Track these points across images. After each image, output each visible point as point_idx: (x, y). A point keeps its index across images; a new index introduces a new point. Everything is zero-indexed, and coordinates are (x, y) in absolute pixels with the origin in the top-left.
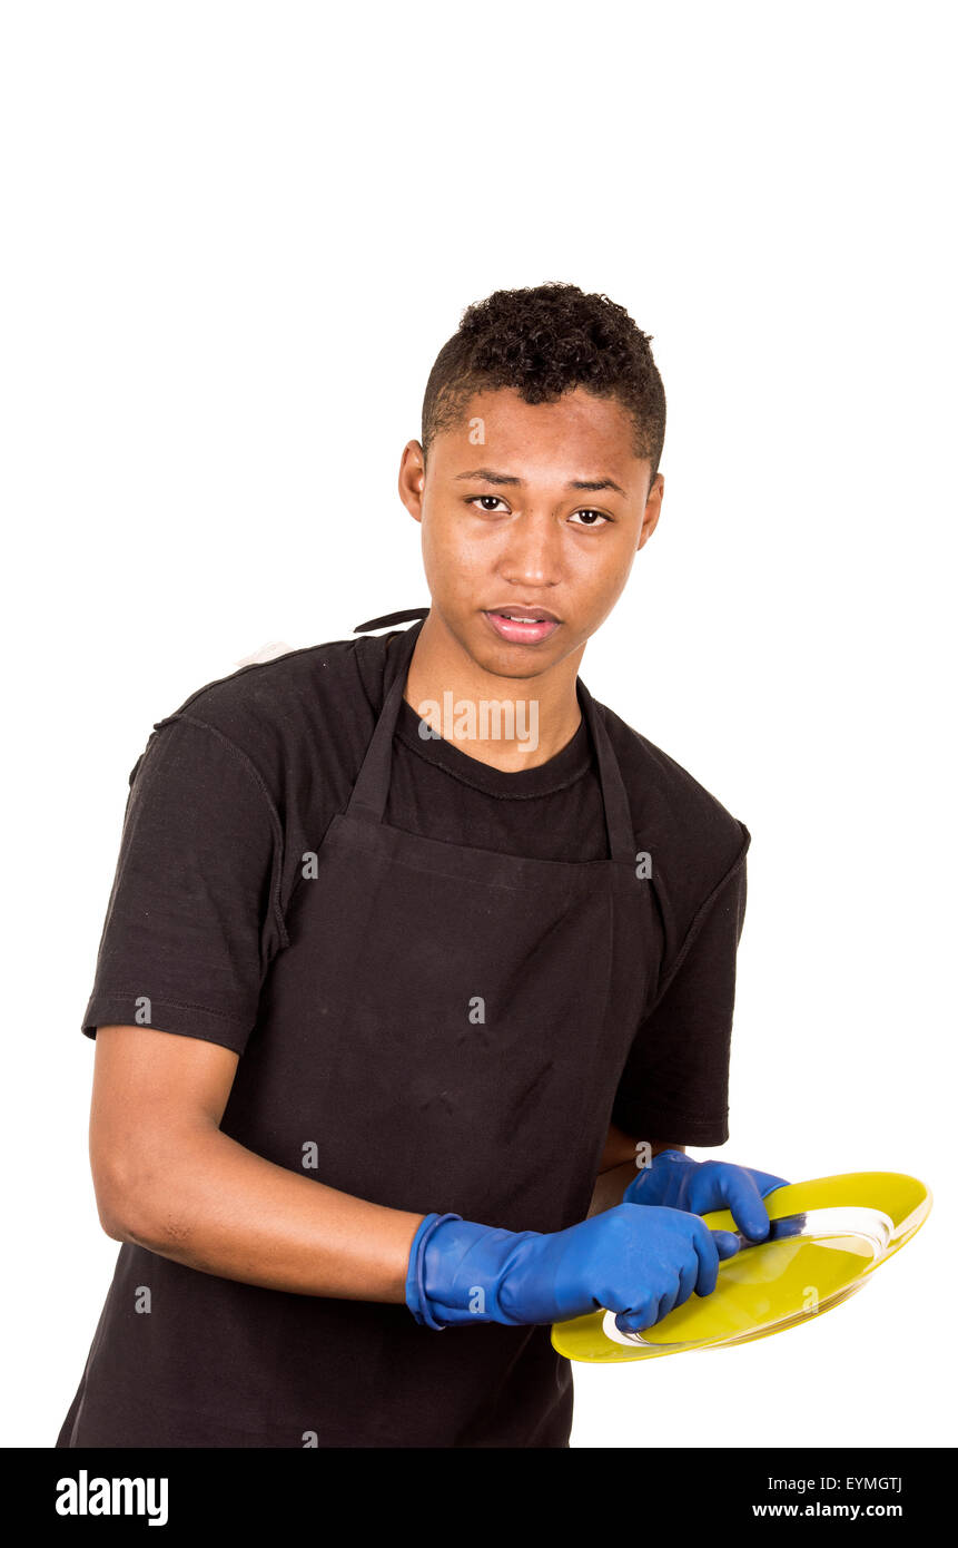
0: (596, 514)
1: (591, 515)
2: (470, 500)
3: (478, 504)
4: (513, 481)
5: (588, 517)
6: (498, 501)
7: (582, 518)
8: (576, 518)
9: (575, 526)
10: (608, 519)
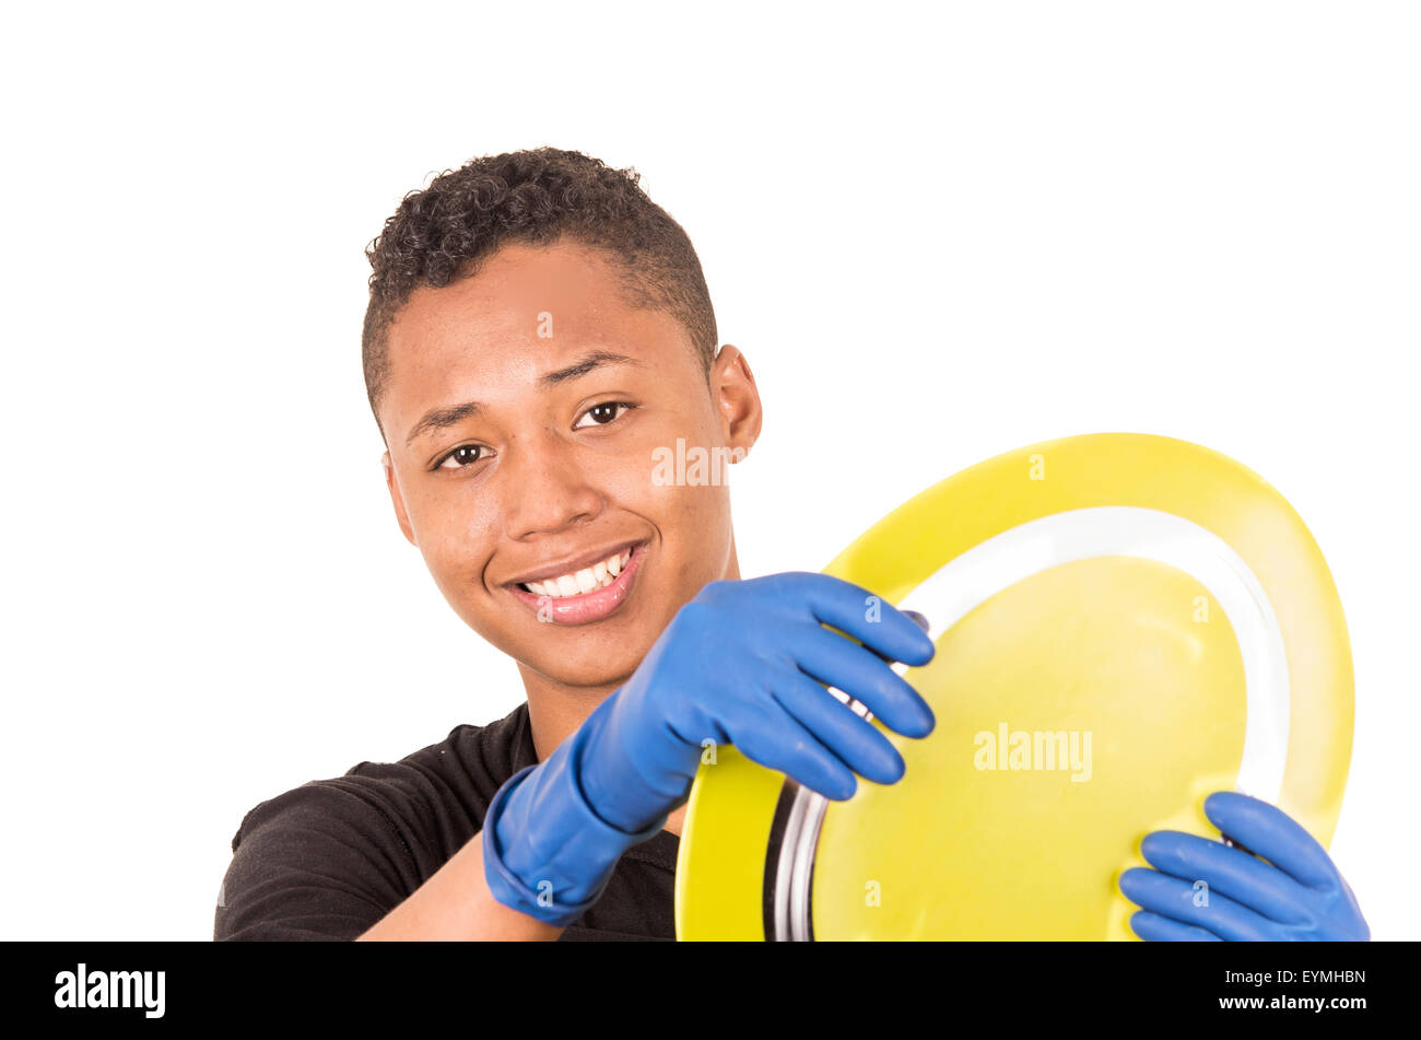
0: (613, 406)
1: (608, 411)
2: (437, 466)
3: (452, 463)
4: (466, 410)
5: (605, 413)
6: (477, 448)
7: (597, 418)
8: (588, 420)
9: (592, 430)
10: (631, 406)
